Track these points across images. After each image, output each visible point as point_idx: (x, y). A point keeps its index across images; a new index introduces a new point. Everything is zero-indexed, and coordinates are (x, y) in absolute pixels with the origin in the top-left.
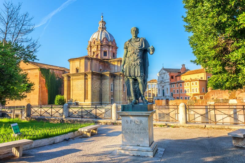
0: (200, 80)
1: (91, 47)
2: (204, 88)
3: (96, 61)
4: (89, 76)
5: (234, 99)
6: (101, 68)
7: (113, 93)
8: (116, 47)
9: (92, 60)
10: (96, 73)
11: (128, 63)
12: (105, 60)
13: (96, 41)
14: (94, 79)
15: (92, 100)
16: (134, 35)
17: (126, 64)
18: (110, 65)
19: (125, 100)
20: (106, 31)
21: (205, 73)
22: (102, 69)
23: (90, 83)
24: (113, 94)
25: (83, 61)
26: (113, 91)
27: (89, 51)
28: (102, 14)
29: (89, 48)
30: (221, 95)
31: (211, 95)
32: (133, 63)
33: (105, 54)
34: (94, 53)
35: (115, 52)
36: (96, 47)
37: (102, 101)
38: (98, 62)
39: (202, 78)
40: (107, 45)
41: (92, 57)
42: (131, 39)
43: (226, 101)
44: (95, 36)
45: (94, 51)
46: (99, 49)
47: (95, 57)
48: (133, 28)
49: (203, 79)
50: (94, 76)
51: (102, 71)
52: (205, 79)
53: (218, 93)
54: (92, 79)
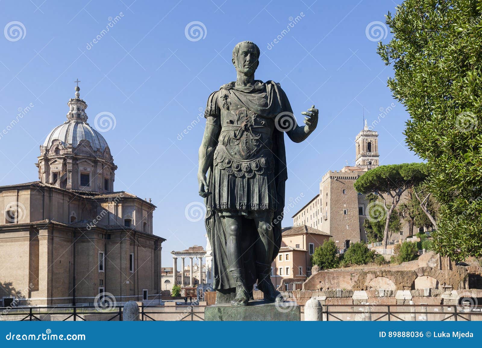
0: (294, 251)
1: (47, 160)
2: (302, 267)
3: (60, 197)
4: (43, 234)
5: (362, 290)
6: (73, 213)
7: (104, 275)
8: (113, 164)
9: (50, 194)
10: (61, 225)
11: (227, 161)
12: (84, 194)
13: (60, 147)
14: (56, 240)
15: (51, 293)
16: (246, 70)
17: (219, 167)
18: (96, 208)
19: (132, 292)
20: (88, 124)
21: (305, 236)
22: (75, 216)
23: (46, 250)
24: (103, 278)
25: (26, 195)
26: (103, 271)
27: (43, 170)
28: (78, 82)
29: (43, 163)
30: (336, 281)
31: (317, 281)
32: (244, 165)
33: (85, 179)
34: (55, 175)
35: (108, 177)
36: (62, 161)
37: (76, 294)
38: (67, 199)
39: (298, 246)
40: (90, 160)
41: (51, 186)
42: (233, 84)
43: (347, 295)
44: (59, 134)
45: (56, 170)
46: (69, 167)
47: (57, 186)
48: (242, 45)
49: (301, 248)
50: (56, 234)
51: (76, 220)
52: (305, 249)
53: (331, 278)
54: (51, 240)
